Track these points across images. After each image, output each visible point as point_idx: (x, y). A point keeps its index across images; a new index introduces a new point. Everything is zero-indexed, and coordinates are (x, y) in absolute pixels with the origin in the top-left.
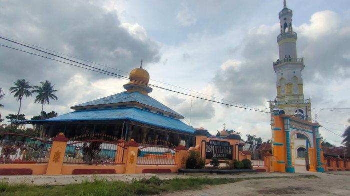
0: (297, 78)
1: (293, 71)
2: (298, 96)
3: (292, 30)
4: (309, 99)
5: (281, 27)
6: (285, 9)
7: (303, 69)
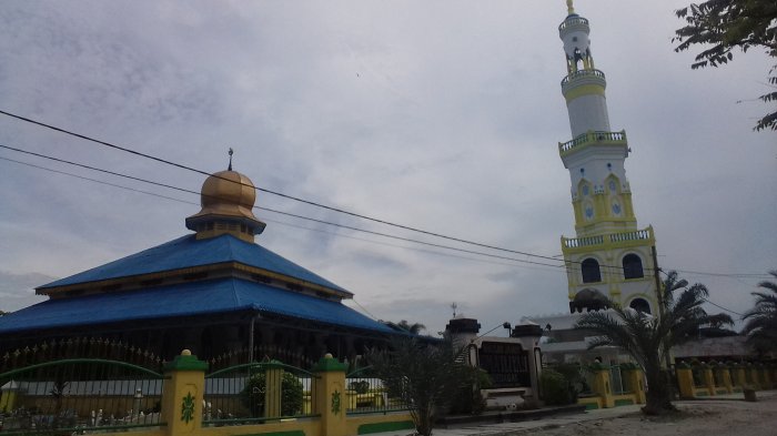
0: (617, 179)
1: (607, 162)
2: (623, 223)
3: (592, 65)
4: (650, 229)
5: (568, 58)
6: (572, 17)
7: (627, 156)
